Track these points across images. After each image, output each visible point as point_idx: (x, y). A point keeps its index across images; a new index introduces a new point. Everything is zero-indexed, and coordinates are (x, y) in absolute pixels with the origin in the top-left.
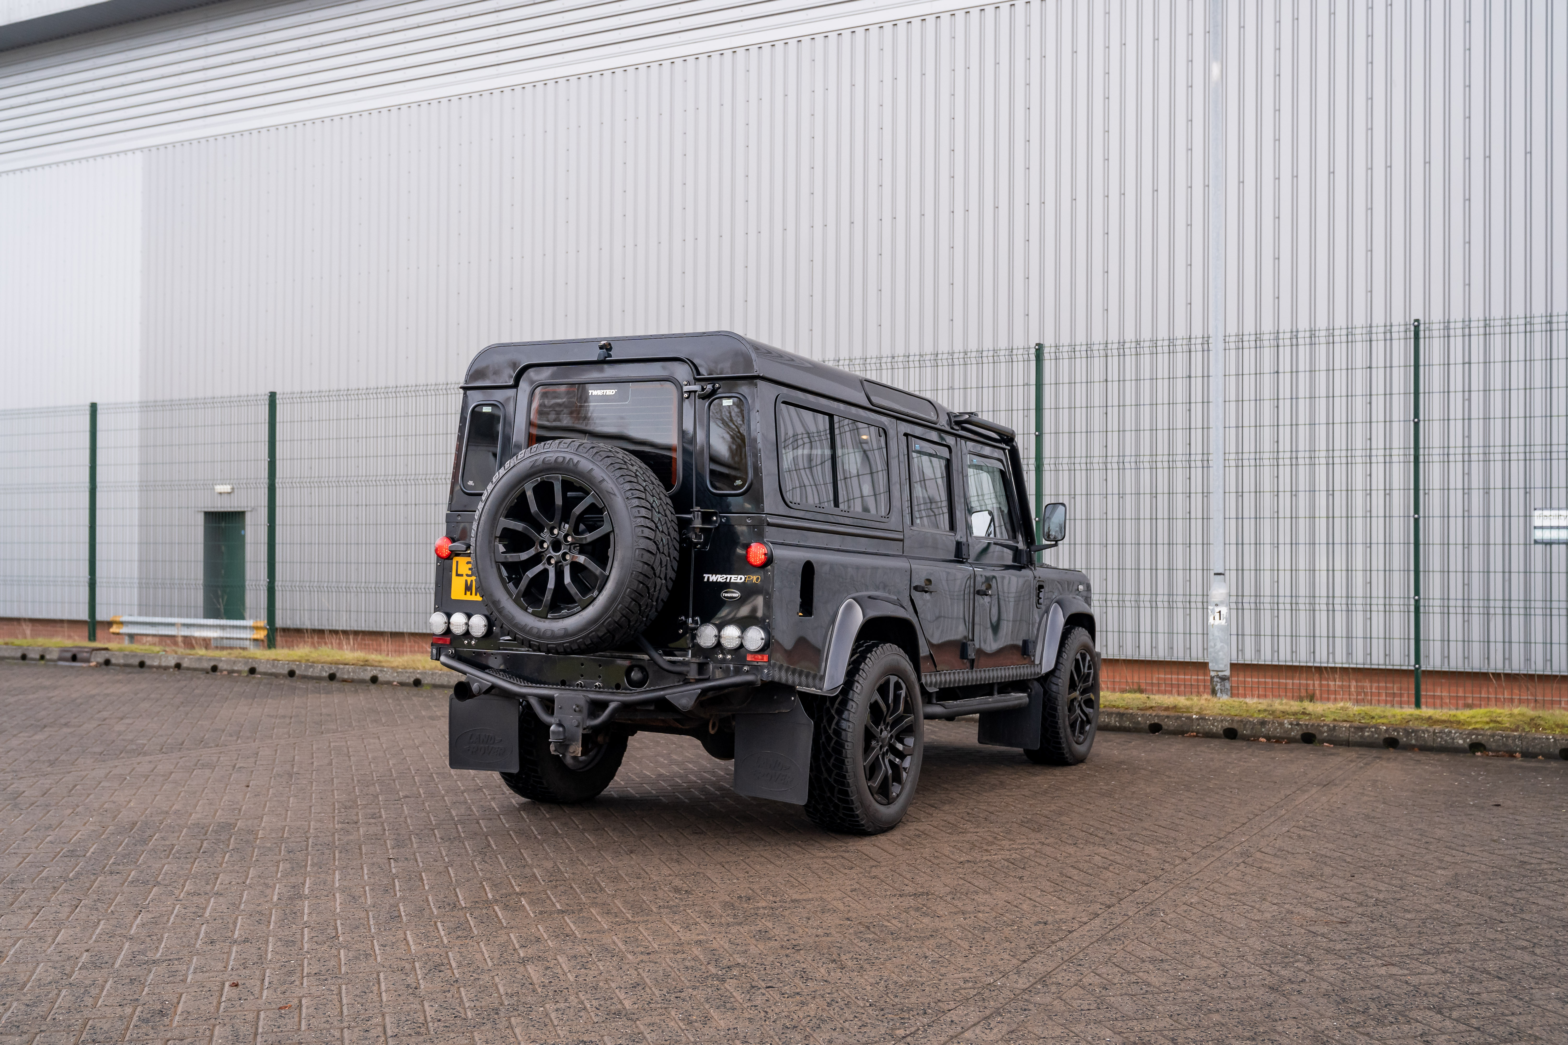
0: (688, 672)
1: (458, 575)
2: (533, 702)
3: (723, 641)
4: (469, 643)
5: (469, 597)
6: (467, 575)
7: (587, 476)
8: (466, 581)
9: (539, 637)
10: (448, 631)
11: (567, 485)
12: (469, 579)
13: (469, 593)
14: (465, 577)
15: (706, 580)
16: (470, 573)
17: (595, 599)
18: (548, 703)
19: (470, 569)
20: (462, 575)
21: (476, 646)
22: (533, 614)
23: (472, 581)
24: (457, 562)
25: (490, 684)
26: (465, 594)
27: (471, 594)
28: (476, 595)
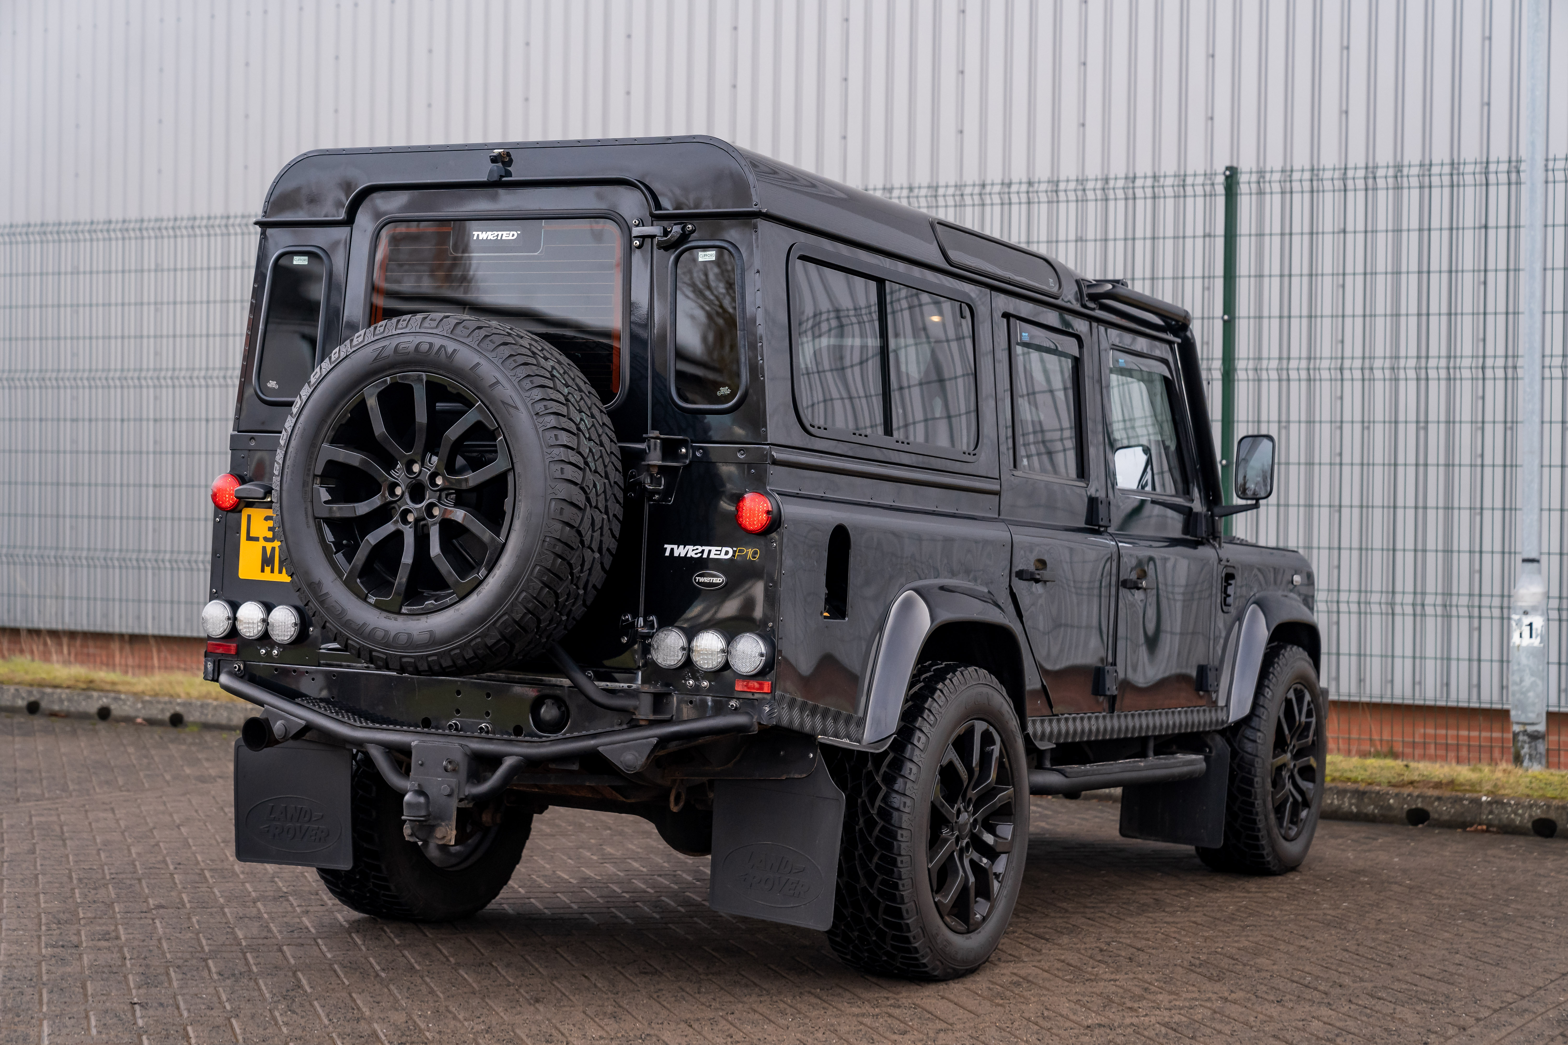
0: (636, 708)
1: (249, 538)
2: (376, 754)
3: (695, 658)
4: (268, 653)
5: (268, 576)
6: (266, 539)
7: (470, 376)
8: (264, 548)
9: (387, 645)
10: (233, 632)
11: (436, 391)
12: (269, 546)
13: (268, 569)
14: (262, 543)
15: (667, 554)
16: (270, 535)
17: (481, 582)
18: (401, 756)
19: (270, 529)
20: (256, 539)
21: (280, 658)
22: (377, 606)
23: (273, 549)
24: (249, 517)
25: (303, 723)
26: (263, 571)
27: (272, 571)
28: (280, 572)
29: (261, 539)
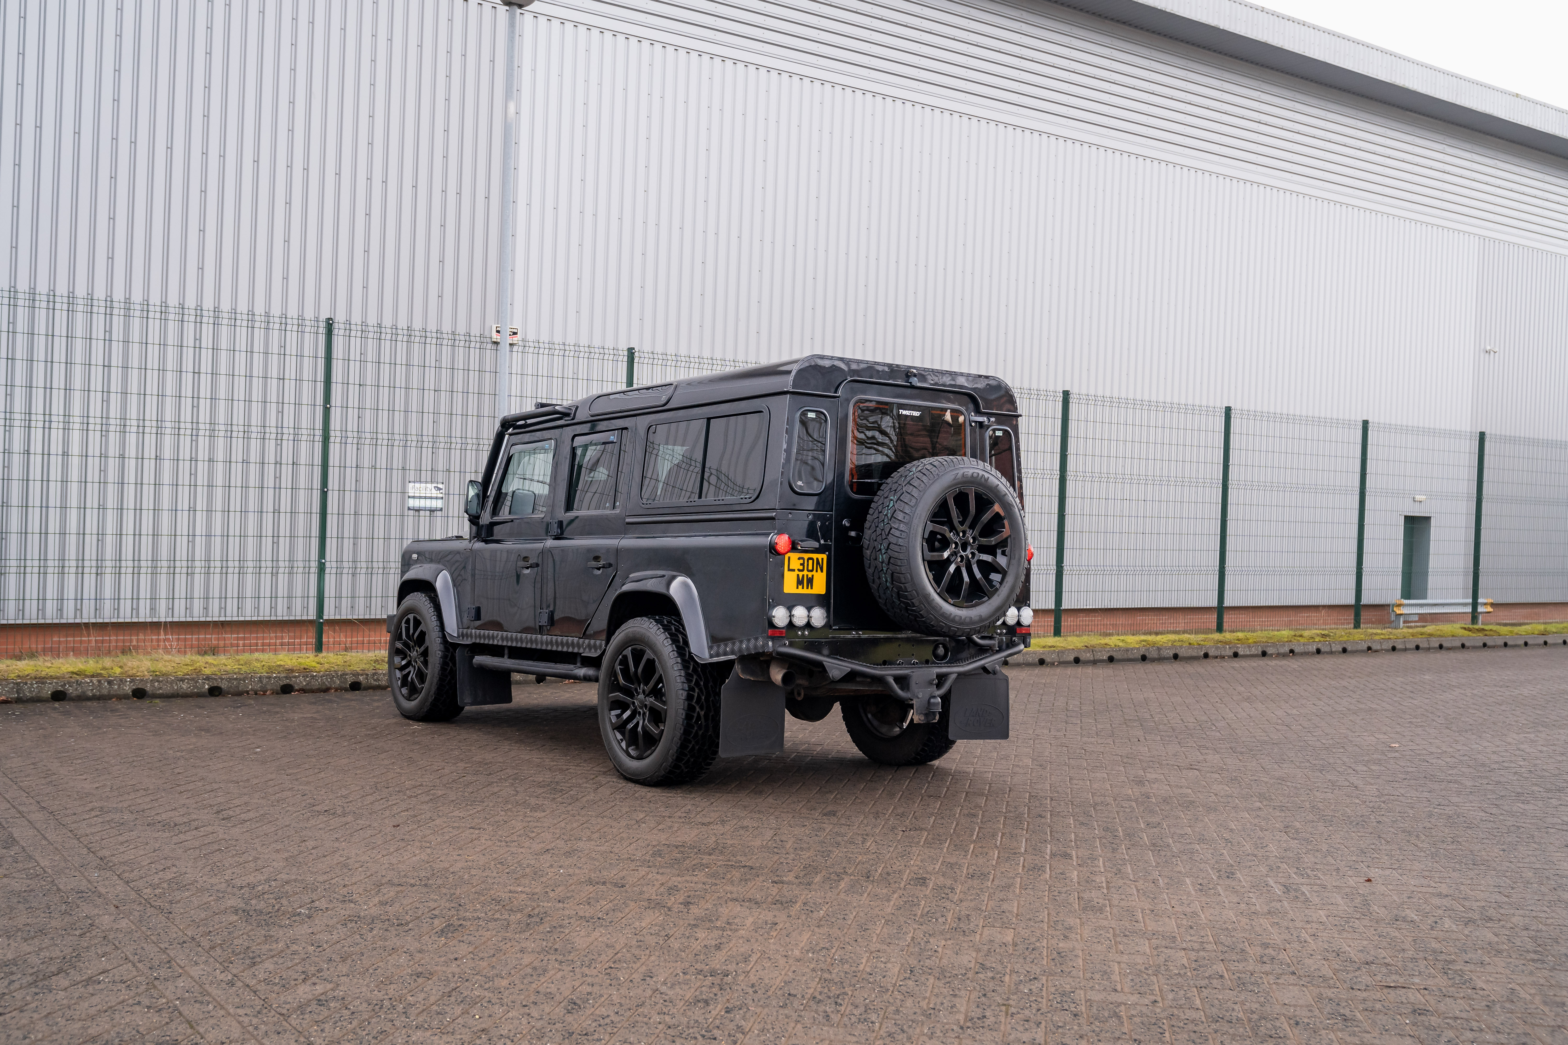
1: (789, 570)
4: (803, 634)
5: (801, 591)
6: (799, 570)
7: (995, 490)
8: (798, 575)
10: (791, 625)
12: (801, 574)
13: (800, 587)
14: (797, 572)
16: (801, 568)
18: (902, 681)
20: (794, 570)
23: (803, 576)
24: (789, 558)
26: (797, 588)
27: (803, 588)
28: (807, 588)
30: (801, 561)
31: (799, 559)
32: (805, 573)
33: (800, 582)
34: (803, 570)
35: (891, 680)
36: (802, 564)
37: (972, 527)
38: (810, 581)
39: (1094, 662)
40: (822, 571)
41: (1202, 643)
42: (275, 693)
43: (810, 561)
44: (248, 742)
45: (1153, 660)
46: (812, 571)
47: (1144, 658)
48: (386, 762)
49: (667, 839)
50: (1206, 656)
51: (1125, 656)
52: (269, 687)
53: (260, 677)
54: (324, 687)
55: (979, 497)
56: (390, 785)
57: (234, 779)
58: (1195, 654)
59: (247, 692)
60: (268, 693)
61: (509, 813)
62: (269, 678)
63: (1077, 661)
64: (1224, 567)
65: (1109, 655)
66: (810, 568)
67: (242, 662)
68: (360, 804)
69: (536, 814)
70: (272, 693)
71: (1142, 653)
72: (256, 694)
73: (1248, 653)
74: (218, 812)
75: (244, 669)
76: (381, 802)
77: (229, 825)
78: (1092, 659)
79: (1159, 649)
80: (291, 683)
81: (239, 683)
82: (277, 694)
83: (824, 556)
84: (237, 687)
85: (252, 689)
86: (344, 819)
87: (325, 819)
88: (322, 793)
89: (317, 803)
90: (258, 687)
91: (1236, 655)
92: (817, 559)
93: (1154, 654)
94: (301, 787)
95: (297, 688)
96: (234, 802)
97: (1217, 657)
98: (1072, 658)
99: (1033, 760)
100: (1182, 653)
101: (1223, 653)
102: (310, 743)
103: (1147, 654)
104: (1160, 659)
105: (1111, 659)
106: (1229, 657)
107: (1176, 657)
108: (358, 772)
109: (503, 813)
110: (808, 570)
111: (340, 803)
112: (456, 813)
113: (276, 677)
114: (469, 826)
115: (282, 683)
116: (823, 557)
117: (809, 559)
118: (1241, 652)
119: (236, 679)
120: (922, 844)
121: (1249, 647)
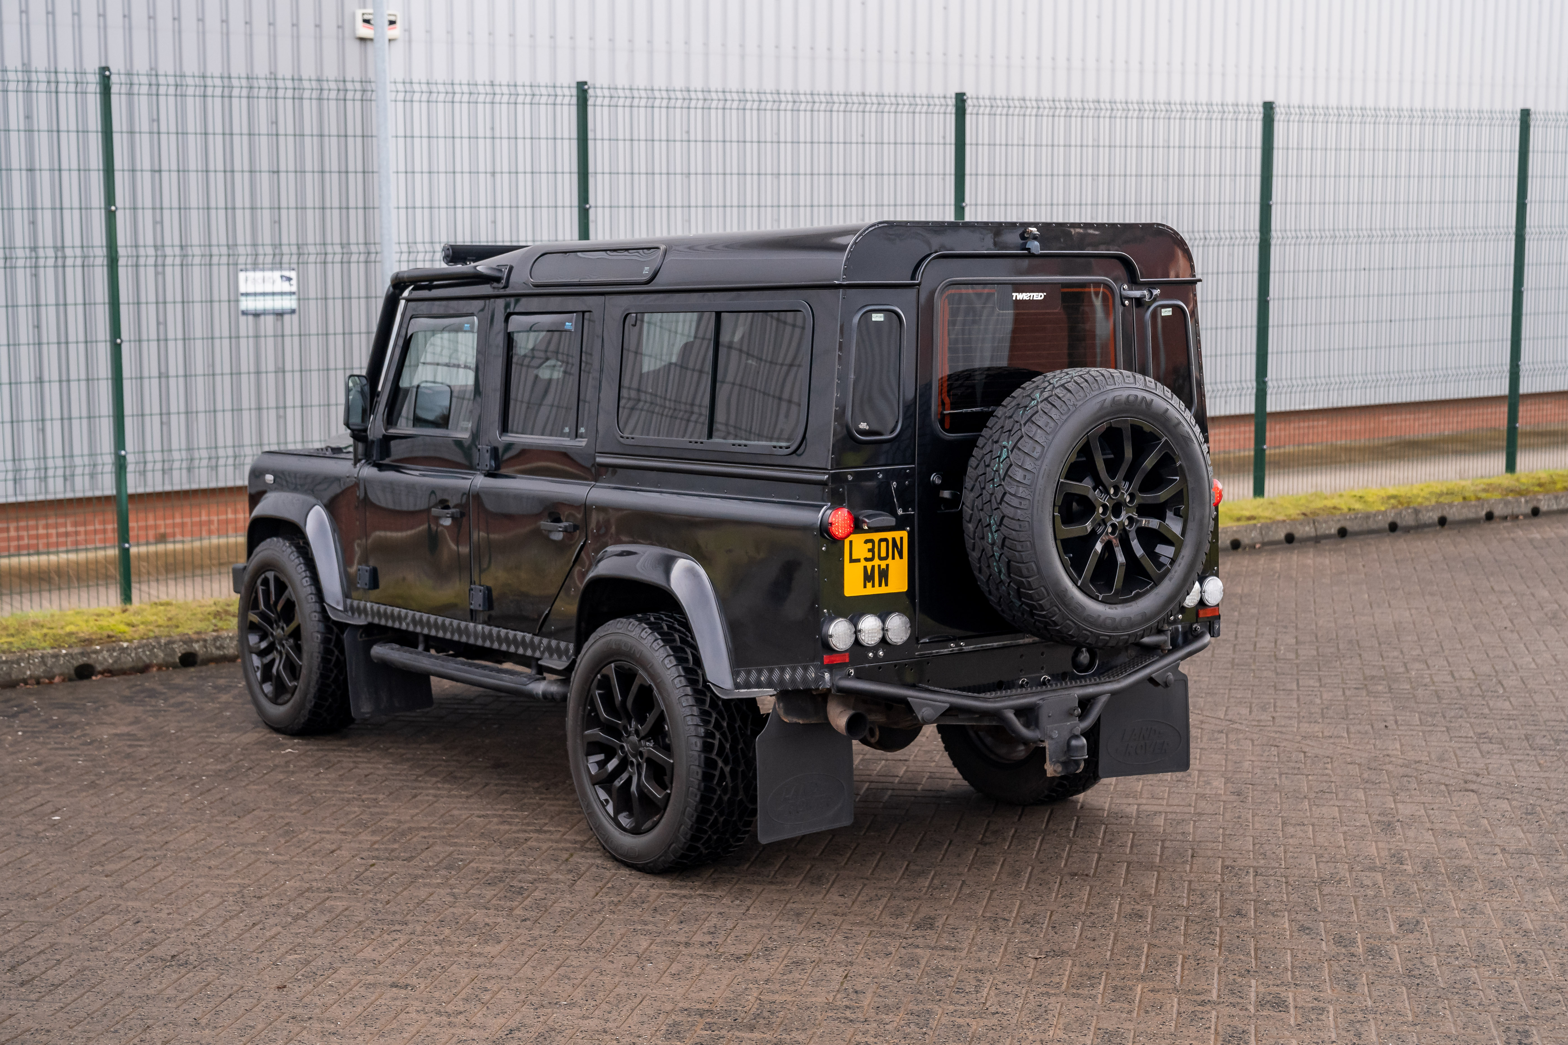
1: (852, 561)
5: (870, 590)
6: (866, 560)
8: (865, 568)
12: (869, 565)
13: (869, 585)
14: (863, 563)
16: (870, 555)
18: (1028, 714)
19: (869, 550)
20: (858, 561)
23: (873, 567)
24: (851, 542)
25: (947, 705)
26: (865, 587)
27: (873, 586)
28: (880, 585)
29: (862, 560)
30: (870, 545)
31: (867, 542)
32: (876, 562)
33: (868, 578)
34: (872, 559)
35: (1011, 715)
36: (871, 550)
37: (1129, 478)
38: (884, 574)
39: (1317, 540)
40: (901, 557)
41: (1483, 495)
42: (68, 679)
43: (883, 544)
44: (39, 799)
45: (1408, 530)
46: (886, 558)
47: (1393, 527)
48: (253, 837)
49: (685, 997)
50: (1490, 516)
51: (1365, 527)
52: (56, 671)
53: (42, 657)
54: (140, 664)
55: (1137, 432)
56: (264, 891)
57: (29, 889)
58: (1471, 515)
59: (25, 682)
60: (57, 680)
61: (448, 949)
62: (56, 656)
63: (1290, 539)
64: (1518, 366)
65: (1338, 526)
66: (883, 554)
67: (12, 631)
68: (222, 939)
69: (488, 949)
70: (64, 680)
71: (1390, 520)
72: (38, 683)
73: (1555, 507)
74: (12, 969)
75: (17, 642)
76: (254, 931)
77: (33, 997)
78: (1313, 534)
79: (1416, 511)
80: (91, 662)
81: (11, 668)
82: (71, 680)
83: (904, 534)
84: (9, 674)
85: (31, 677)
86: (202, 976)
87: (175, 976)
88: (163, 915)
89: (159, 938)
90: (40, 671)
91: (1536, 512)
92: (894, 539)
93: (1408, 519)
94: (130, 904)
95: (99, 668)
96: (33, 943)
97: (1505, 518)
98: (1282, 535)
99: (1228, 781)
100: (1452, 514)
101: (1516, 511)
102: (133, 796)
103: (1399, 521)
104: (1418, 528)
105: (1343, 533)
106: (1526, 516)
107: (1442, 521)
108: (213, 863)
109: (437, 949)
110: (881, 558)
111: (192, 939)
112: (368, 953)
113: (66, 655)
114: (390, 981)
115: (76, 663)
116: (902, 535)
117: (881, 540)
118: (1544, 507)
119: (6, 662)
120: (1064, 987)
121: (1556, 498)
